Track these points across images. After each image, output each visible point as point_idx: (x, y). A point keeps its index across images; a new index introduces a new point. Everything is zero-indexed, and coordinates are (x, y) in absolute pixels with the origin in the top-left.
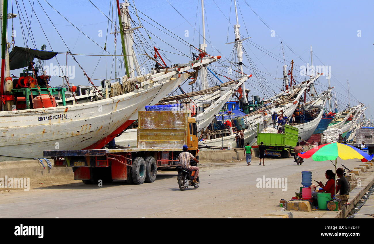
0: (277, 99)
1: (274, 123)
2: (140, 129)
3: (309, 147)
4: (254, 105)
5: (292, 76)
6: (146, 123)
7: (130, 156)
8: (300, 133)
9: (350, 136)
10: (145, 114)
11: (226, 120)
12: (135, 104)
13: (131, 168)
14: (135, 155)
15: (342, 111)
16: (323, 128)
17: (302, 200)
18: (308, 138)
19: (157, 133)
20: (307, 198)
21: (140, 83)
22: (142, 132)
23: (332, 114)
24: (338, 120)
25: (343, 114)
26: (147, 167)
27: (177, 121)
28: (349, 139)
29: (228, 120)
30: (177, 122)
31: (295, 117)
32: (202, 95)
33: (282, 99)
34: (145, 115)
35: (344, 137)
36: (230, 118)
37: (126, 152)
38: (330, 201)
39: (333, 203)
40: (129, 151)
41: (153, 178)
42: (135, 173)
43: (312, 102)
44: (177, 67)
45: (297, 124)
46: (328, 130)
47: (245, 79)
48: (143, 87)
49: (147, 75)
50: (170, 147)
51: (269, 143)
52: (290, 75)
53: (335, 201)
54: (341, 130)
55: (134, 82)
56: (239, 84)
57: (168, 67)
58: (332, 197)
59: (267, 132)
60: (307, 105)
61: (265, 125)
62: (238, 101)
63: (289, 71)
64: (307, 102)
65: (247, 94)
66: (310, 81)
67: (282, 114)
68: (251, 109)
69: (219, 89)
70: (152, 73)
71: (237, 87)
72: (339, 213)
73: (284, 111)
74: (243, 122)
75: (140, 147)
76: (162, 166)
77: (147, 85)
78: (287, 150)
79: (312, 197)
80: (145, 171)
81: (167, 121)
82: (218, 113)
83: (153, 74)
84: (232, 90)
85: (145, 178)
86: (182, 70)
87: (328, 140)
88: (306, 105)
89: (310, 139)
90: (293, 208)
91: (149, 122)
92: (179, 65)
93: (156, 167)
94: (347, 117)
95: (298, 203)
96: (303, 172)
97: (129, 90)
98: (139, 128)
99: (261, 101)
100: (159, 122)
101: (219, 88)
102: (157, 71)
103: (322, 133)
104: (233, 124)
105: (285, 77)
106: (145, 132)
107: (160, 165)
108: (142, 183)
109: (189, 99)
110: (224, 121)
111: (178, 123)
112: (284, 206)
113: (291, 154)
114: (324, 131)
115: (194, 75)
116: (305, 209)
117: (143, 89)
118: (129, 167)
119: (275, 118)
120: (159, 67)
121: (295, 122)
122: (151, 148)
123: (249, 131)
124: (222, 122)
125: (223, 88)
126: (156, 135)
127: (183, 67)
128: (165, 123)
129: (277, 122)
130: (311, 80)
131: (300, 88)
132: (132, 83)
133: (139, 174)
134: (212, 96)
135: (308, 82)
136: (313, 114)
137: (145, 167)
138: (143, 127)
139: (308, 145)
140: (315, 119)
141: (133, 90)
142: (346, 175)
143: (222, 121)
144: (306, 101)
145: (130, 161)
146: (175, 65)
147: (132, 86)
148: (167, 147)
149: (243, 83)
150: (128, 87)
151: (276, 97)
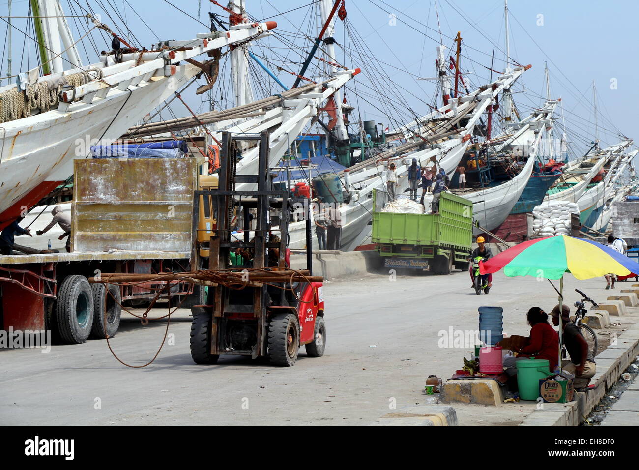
0: (419, 128)
1: (414, 187)
2: (79, 205)
3: (499, 247)
4: (363, 145)
5: (458, 72)
6: (93, 188)
7: (52, 272)
8: (476, 213)
9: (599, 220)
10: (90, 166)
11: (297, 182)
12: (61, 141)
13: (55, 302)
14: (66, 270)
15: (580, 157)
16: (534, 199)
17: (480, 377)
18: (496, 225)
19: (121, 214)
20: (492, 371)
21: (72, 87)
22: (83, 213)
23: (555, 166)
24: (571, 180)
25: (582, 166)
26: (95, 301)
27: (174, 184)
28: (596, 227)
29: (300, 181)
30: (172, 187)
31: (465, 173)
32: (235, 120)
33: (431, 129)
34: (89, 169)
35: (583, 220)
36: (307, 177)
37: (41, 263)
38: (547, 379)
39: (555, 385)
40: (48, 261)
41: (111, 326)
42: (66, 317)
43: (509, 137)
44: (167, 49)
45: (471, 191)
46: (545, 204)
47: (342, 79)
48: (81, 98)
49: (92, 68)
50: (154, 249)
51: (399, 238)
52: (454, 71)
53: (559, 378)
54: (576, 205)
55: (56, 85)
56: (329, 92)
57: (144, 50)
58: (552, 370)
59: (396, 212)
60: (496, 144)
61: (391, 192)
62: (324, 133)
63: (452, 59)
64: (496, 135)
65: (346, 116)
66: (500, 84)
67: (435, 166)
68: (357, 153)
69: (280, 104)
70: (102, 64)
71: (323, 99)
72: (568, 408)
73: (438, 158)
74: (338, 186)
75: (78, 250)
76: (135, 297)
77: (90, 93)
78: (446, 253)
79: (505, 368)
80: (91, 310)
81: (148, 183)
82: (277, 165)
83: (106, 65)
84: (312, 106)
85: (90, 328)
86: (179, 56)
87: (545, 229)
88: (493, 144)
89: (501, 228)
90: (458, 398)
91: (100, 187)
92: (171, 45)
93: (120, 299)
94: (592, 172)
95: (470, 385)
96: (480, 309)
97: (43, 105)
98: (76, 201)
99: (380, 133)
100: (125, 187)
101: (279, 102)
102: (116, 58)
103: (531, 213)
104: (312, 191)
105: (442, 74)
106: (90, 212)
107: (130, 294)
108: (83, 341)
109: (204, 130)
110: (292, 182)
111: (175, 188)
112: (435, 392)
113: (455, 263)
114: (536, 208)
115: (209, 69)
116: (488, 400)
117: (80, 103)
118: (48, 300)
119: (414, 177)
120: (122, 49)
121: (467, 185)
122: (108, 253)
123: (352, 208)
124: (287, 187)
125: (287, 102)
126: (119, 220)
127: (183, 49)
128: (142, 189)
129: (420, 186)
130: (501, 82)
131: (475, 102)
132: (52, 89)
133: (76, 319)
134: (262, 123)
135: (495, 87)
136: (511, 167)
137: (92, 300)
138: (87, 199)
139: (496, 241)
140: (515, 179)
141: (56, 107)
142: (586, 315)
143: (287, 184)
144: (492, 133)
145: (52, 284)
146: (163, 44)
147: (53, 95)
148: (147, 250)
149: (338, 89)
150: (42, 99)
151: (418, 124)
